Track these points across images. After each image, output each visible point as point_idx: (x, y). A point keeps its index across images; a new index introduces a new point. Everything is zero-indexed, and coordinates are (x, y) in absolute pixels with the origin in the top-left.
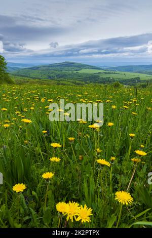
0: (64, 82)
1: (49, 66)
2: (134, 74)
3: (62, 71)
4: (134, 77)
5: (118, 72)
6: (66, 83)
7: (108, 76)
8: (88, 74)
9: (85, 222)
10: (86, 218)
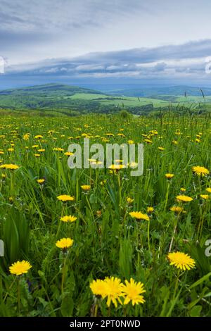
0: (51, 113)
1: (27, 90)
2: (145, 99)
3: (46, 96)
4: (145, 104)
5: (124, 97)
6: (53, 113)
7: (112, 102)
8: (84, 101)
9: (137, 304)
10: (137, 299)
